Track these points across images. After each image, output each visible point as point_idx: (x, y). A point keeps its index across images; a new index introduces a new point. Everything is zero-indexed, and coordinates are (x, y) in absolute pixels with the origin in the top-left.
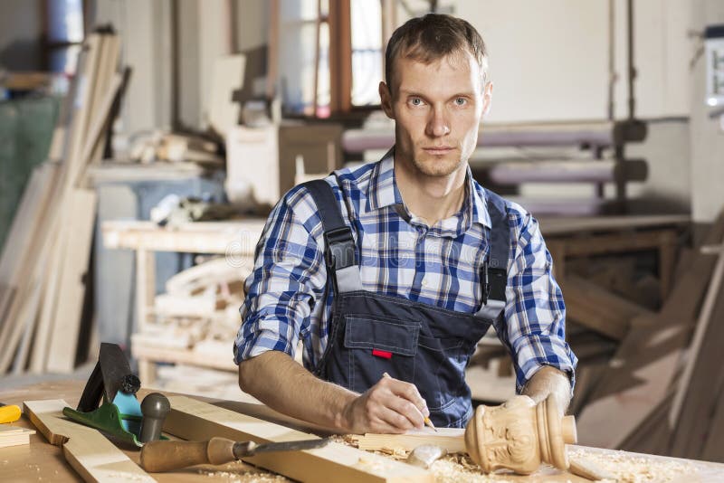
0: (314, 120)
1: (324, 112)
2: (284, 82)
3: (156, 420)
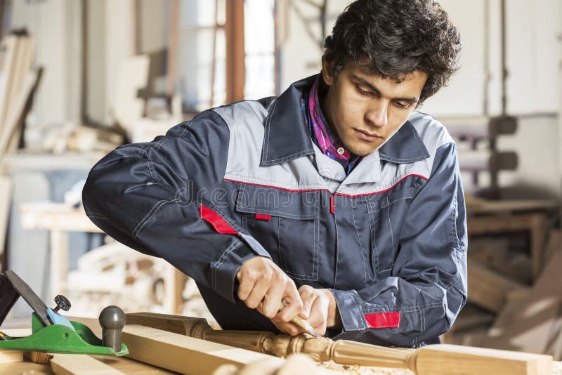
3: (115, 331)
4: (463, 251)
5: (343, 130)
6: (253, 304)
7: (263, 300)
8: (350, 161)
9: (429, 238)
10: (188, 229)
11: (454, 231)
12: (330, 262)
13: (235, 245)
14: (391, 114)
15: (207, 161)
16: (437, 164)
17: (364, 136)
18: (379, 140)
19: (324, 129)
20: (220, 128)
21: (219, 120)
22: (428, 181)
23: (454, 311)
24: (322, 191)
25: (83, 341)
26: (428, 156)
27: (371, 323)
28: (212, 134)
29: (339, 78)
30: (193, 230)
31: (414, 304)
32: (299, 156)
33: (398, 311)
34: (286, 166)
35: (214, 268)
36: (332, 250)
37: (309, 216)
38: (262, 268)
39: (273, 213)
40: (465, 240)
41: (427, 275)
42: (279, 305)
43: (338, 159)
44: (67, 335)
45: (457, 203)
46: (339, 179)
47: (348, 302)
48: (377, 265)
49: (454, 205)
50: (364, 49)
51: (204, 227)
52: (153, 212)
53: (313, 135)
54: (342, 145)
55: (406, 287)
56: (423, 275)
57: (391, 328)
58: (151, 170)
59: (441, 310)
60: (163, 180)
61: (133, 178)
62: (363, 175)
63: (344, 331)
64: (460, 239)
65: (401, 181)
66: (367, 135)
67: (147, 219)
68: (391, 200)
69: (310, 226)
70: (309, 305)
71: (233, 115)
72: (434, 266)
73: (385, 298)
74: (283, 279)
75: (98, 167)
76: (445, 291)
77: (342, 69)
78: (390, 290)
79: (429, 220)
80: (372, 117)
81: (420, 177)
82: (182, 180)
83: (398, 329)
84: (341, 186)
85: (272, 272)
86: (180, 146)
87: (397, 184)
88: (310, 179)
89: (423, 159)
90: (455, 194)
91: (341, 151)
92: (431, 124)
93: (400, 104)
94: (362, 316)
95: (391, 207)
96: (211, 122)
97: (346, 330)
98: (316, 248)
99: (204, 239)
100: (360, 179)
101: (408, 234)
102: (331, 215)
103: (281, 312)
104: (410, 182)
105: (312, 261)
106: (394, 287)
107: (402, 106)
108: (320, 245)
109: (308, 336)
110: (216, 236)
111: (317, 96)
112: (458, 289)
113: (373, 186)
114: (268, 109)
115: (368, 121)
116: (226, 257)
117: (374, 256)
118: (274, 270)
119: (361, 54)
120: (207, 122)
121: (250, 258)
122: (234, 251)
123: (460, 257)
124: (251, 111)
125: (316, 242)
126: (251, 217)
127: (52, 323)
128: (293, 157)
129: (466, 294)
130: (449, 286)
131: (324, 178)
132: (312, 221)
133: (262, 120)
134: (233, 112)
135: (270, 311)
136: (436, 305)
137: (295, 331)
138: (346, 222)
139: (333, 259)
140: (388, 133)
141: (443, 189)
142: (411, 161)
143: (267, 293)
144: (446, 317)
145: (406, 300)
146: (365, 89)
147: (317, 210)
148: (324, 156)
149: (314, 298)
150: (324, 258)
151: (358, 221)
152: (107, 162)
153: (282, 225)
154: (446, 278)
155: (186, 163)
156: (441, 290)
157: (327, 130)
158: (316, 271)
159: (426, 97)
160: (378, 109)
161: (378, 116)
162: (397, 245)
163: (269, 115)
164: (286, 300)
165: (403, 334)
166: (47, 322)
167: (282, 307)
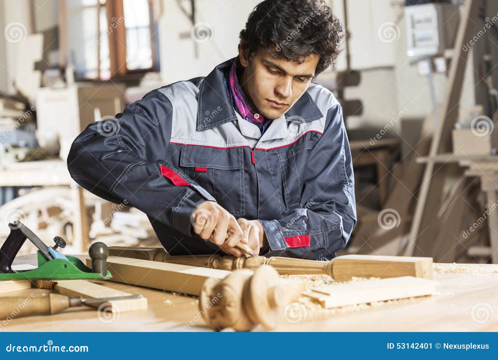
0: (98, 82)
1: (106, 75)
2: (73, 54)
3: (101, 260)
4: (352, 186)
5: (258, 101)
6: (206, 236)
7: (213, 232)
8: (264, 123)
9: (326, 178)
10: (152, 184)
11: (344, 172)
12: (253, 200)
13: (189, 193)
14: (294, 87)
15: (157, 131)
16: (329, 122)
17: (275, 105)
18: (286, 107)
19: (243, 100)
20: (164, 104)
21: (163, 98)
22: (323, 135)
23: (348, 232)
24: (245, 147)
25: (78, 270)
26: (322, 116)
27: (289, 244)
28: (159, 109)
29: (253, 62)
30: (157, 185)
31: (320, 229)
32: (225, 122)
33: (308, 234)
34: (216, 129)
35: (175, 212)
36: (255, 192)
37: (235, 167)
38: (211, 209)
39: (209, 166)
40: (352, 178)
41: (327, 206)
42: (225, 235)
43: (255, 122)
44: (66, 266)
45: (344, 150)
46: (257, 137)
47: (273, 229)
48: (289, 201)
49: (342, 152)
50: (272, 39)
51: (165, 182)
52: (125, 172)
53: (234, 105)
54: (258, 112)
55: (312, 216)
56: (324, 206)
57: (304, 247)
58: (119, 141)
59: (339, 232)
60: (129, 148)
61: (106, 148)
62: (274, 133)
63: (271, 251)
64: (349, 178)
65: (303, 136)
66: (277, 103)
67: (121, 178)
68: (296, 151)
69: (237, 174)
70: (247, 233)
71: (173, 94)
72: (332, 199)
73: (298, 225)
74: (227, 216)
75: (78, 141)
76: (341, 217)
77: (255, 55)
78: (301, 219)
79: (324, 164)
80: (281, 91)
81: (317, 132)
82: (141, 146)
83: (309, 247)
84: (259, 143)
85: (218, 211)
86: (138, 120)
87: (300, 139)
88: (235, 139)
89: (318, 118)
90: (343, 144)
91: (257, 116)
92: (322, 92)
93: (300, 79)
94: (283, 239)
95: (297, 156)
96: (158, 100)
97: (272, 250)
98: (242, 191)
99: (165, 191)
100: (272, 136)
101: (310, 176)
102: (252, 165)
103: (227, 240)
104: (310, 136)
105: (240, 201)
106: (304, 216)
107: (302, 81)
108: (245, 189)
109: (248, 256)
110: (174, 188)
111: (235, 75)
112: (350, 216)
113: (281, 141)
114: (199, 87)
115: (277, 93)
116: (183, 203)
117: (286, 193)
118: (220, 210)
119: (270, 43)
120: (154, 100)
121: (201, 203)
122: (189, 198)
123: (350, 191)
124: (186, 89)
125: (242, 186)
126: (192, 170)
127: (53, 258)
128: (221, 123)
129: (356, 219)
130: (344, 214)
131: (246, 137)
132: (238, 170)
133: (195, 95)
134: (173, 91)
135: (219, 240)
136: (335, 228)
137: (238, 253)
138: (264, 169)
139: (256, 198)
140: (292, 101)
141: (334, 140)
142: (309, 121)
143: (216, 227)
144: (343, 237)
145: (314, 226)
146: (274, 70)
147: (241, 161)
148: (244, 120)
149: (250, 227)
150: (249, 198)
151: (272, 169)
152: (84, 137)
153: (215, 175)
154: (341, 207)
155: (142, 132)
156: (339, 217)
157: (245, 100)
158: (243, 208)
159: (319, 73)
160: (284, 85)
161: (285, 89)
162: (302, 185)
163: (200, 92)
164: (230, 231)
165: (313, 251)
166: (50, 257)
167: (228, 236)
